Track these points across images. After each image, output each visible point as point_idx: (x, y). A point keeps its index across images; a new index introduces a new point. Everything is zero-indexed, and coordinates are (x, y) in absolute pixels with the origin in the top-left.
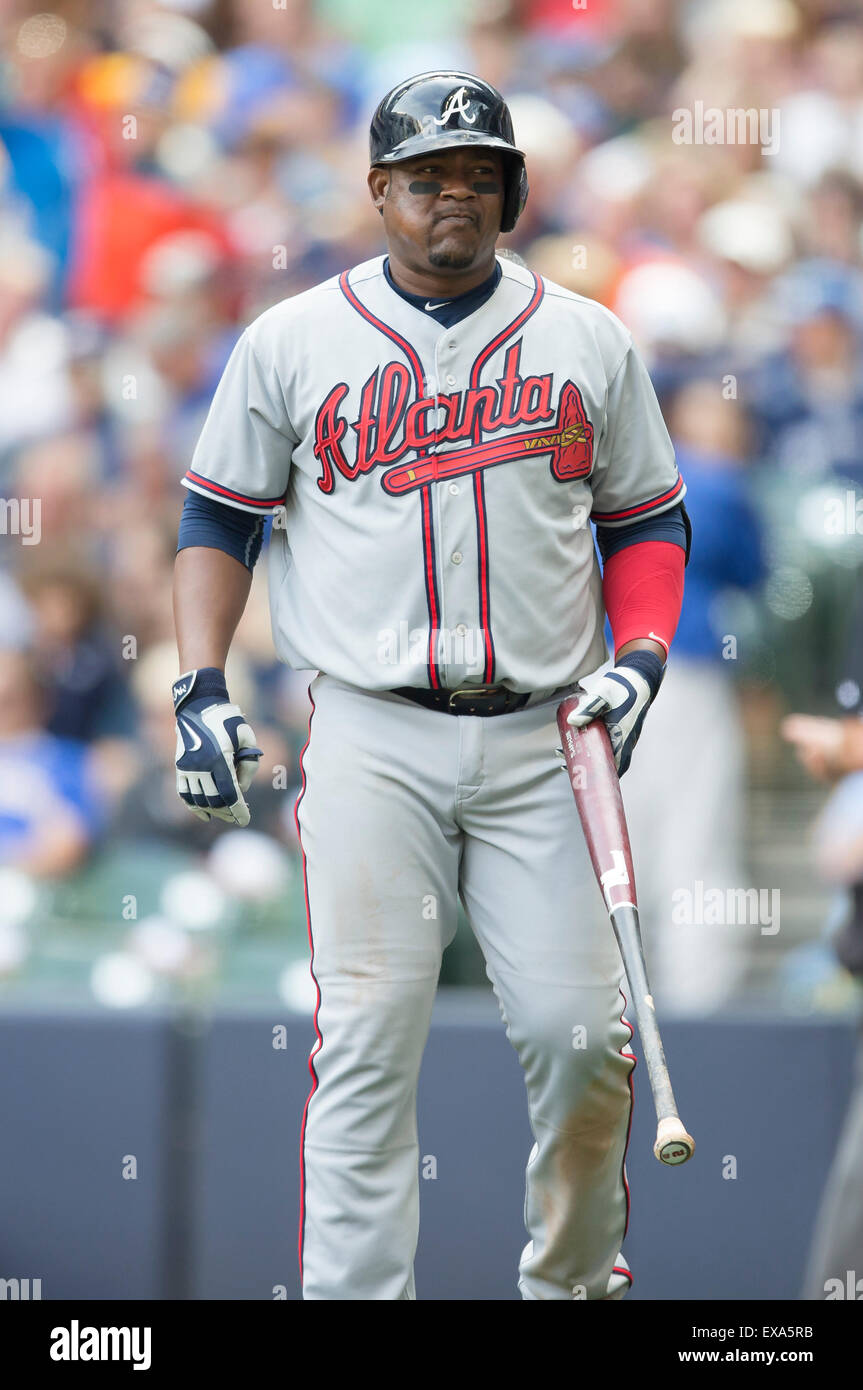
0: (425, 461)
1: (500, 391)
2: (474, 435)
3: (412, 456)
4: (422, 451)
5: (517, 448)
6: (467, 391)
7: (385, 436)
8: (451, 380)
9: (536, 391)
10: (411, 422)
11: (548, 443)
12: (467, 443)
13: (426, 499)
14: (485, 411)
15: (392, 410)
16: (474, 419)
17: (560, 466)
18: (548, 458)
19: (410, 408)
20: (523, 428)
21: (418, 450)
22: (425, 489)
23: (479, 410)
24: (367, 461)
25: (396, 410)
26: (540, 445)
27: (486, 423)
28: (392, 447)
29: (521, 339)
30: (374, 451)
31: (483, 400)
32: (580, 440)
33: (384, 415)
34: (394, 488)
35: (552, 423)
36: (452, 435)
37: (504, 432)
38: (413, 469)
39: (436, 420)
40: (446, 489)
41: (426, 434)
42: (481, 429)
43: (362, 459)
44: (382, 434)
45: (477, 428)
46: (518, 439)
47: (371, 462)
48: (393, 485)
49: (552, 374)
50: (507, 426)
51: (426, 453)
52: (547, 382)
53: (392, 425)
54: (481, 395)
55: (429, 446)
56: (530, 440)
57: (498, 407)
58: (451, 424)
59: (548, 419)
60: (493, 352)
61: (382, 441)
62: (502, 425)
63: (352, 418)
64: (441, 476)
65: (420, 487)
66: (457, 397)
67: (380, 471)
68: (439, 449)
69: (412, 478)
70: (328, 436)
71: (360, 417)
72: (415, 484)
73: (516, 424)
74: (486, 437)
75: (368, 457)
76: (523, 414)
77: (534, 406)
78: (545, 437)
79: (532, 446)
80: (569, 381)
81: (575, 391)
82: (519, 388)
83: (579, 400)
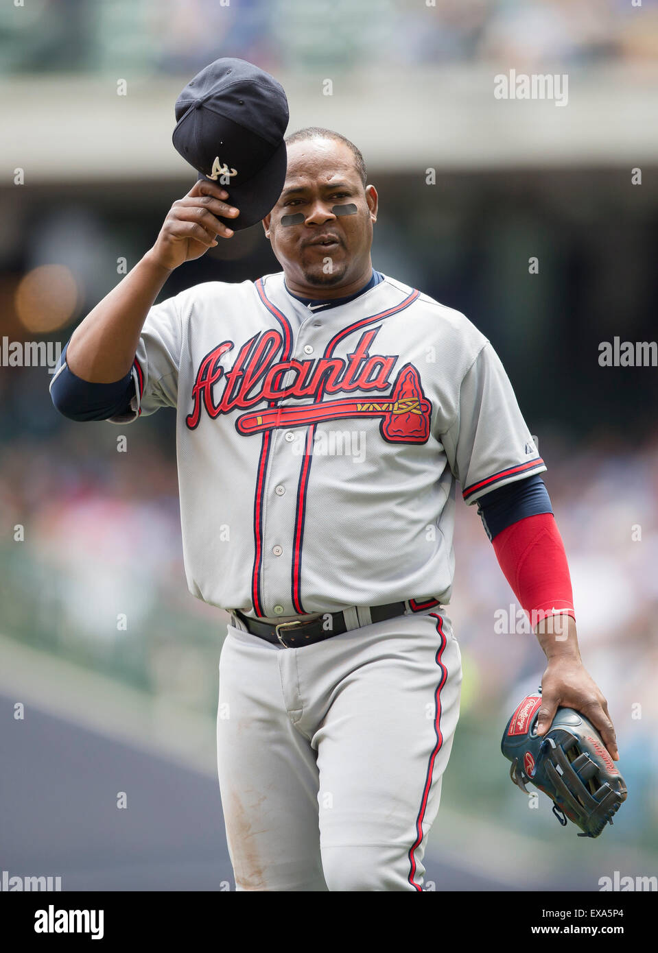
0: (272, 411)
1: (347, 363)
2: (318, 396)
3: (264, 405)
4: (273, 403)
5: (352, 409)
6: (320, 360)
7: (247, 386)
8: (309, 350)
9: (379, 367)
10: (270, 378)
11: (379, 409)
12: (310, 401)
13: (267, 441)
14: (331, 377)
15: (258, 366)
16: (320, 382)
17: (390, 428)
18: (379, 421)
19: (273, 366)
20: (358, 394)
21: (270, 401)
22: (267, 433)
23: (326, 376)
24: (228, 404)
25: (263, 366)
26: (371, 409)
27: (329, 387)
28: (250, 396)
29: (380, 326)
30: (236, 397)
31: (332, 368)
32: (414, 411)
33: (251, 370)
34: (243, 429)
35: (387, 393)
36: (297, 393)
37: (342, 395)
38: (262, 416)
39: (289, 378)
40: (284, 433)
41: (279, 389)
42: (324, 391)
43: (225, 402)
44: (245, 383)
45: (321, 389)
46: (352, 402)
47: (232, 405)
48: (245, 426)
49: (398, 356)
50: (345, 391)
51: (275, 405)
52: (391, 362)
53: (255, 378)
54: (331, 364)
55: (278, 399)
56: (363, 404)
57: (342, 375)
58: (299, 384)
59: (385, 389)
60: (351, 332)
61: (245, 389)
62: (341, 390)
63: (227, 369)
64: (281, 424)
65: (264, 431)
66: (310, 362)
67: (237, 413)
68: (285, 403)
69: (260, 422)
70: (205, 379)
71: (233, 368)
72: (262, 427)
73: (353, 390)
74: (326, 398)
75: (230, 400)
76: (362, 382)
77: (373, 377)
78: (377, 404)
79: (364, 409)
80: (410, 363)
81: (413, 371)
82: (364, 362)
83: (417, 379)
